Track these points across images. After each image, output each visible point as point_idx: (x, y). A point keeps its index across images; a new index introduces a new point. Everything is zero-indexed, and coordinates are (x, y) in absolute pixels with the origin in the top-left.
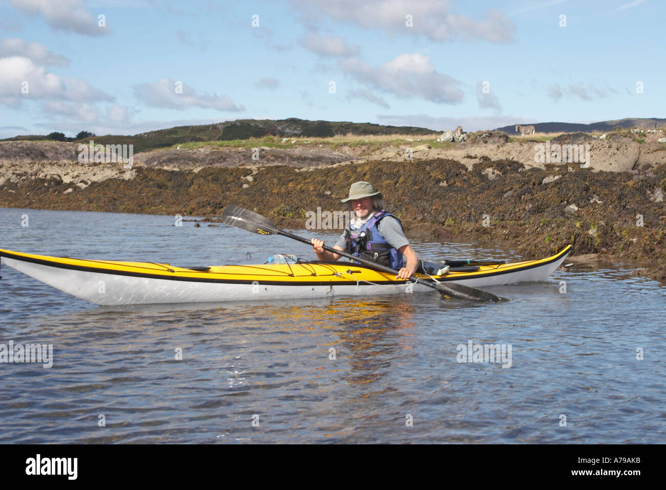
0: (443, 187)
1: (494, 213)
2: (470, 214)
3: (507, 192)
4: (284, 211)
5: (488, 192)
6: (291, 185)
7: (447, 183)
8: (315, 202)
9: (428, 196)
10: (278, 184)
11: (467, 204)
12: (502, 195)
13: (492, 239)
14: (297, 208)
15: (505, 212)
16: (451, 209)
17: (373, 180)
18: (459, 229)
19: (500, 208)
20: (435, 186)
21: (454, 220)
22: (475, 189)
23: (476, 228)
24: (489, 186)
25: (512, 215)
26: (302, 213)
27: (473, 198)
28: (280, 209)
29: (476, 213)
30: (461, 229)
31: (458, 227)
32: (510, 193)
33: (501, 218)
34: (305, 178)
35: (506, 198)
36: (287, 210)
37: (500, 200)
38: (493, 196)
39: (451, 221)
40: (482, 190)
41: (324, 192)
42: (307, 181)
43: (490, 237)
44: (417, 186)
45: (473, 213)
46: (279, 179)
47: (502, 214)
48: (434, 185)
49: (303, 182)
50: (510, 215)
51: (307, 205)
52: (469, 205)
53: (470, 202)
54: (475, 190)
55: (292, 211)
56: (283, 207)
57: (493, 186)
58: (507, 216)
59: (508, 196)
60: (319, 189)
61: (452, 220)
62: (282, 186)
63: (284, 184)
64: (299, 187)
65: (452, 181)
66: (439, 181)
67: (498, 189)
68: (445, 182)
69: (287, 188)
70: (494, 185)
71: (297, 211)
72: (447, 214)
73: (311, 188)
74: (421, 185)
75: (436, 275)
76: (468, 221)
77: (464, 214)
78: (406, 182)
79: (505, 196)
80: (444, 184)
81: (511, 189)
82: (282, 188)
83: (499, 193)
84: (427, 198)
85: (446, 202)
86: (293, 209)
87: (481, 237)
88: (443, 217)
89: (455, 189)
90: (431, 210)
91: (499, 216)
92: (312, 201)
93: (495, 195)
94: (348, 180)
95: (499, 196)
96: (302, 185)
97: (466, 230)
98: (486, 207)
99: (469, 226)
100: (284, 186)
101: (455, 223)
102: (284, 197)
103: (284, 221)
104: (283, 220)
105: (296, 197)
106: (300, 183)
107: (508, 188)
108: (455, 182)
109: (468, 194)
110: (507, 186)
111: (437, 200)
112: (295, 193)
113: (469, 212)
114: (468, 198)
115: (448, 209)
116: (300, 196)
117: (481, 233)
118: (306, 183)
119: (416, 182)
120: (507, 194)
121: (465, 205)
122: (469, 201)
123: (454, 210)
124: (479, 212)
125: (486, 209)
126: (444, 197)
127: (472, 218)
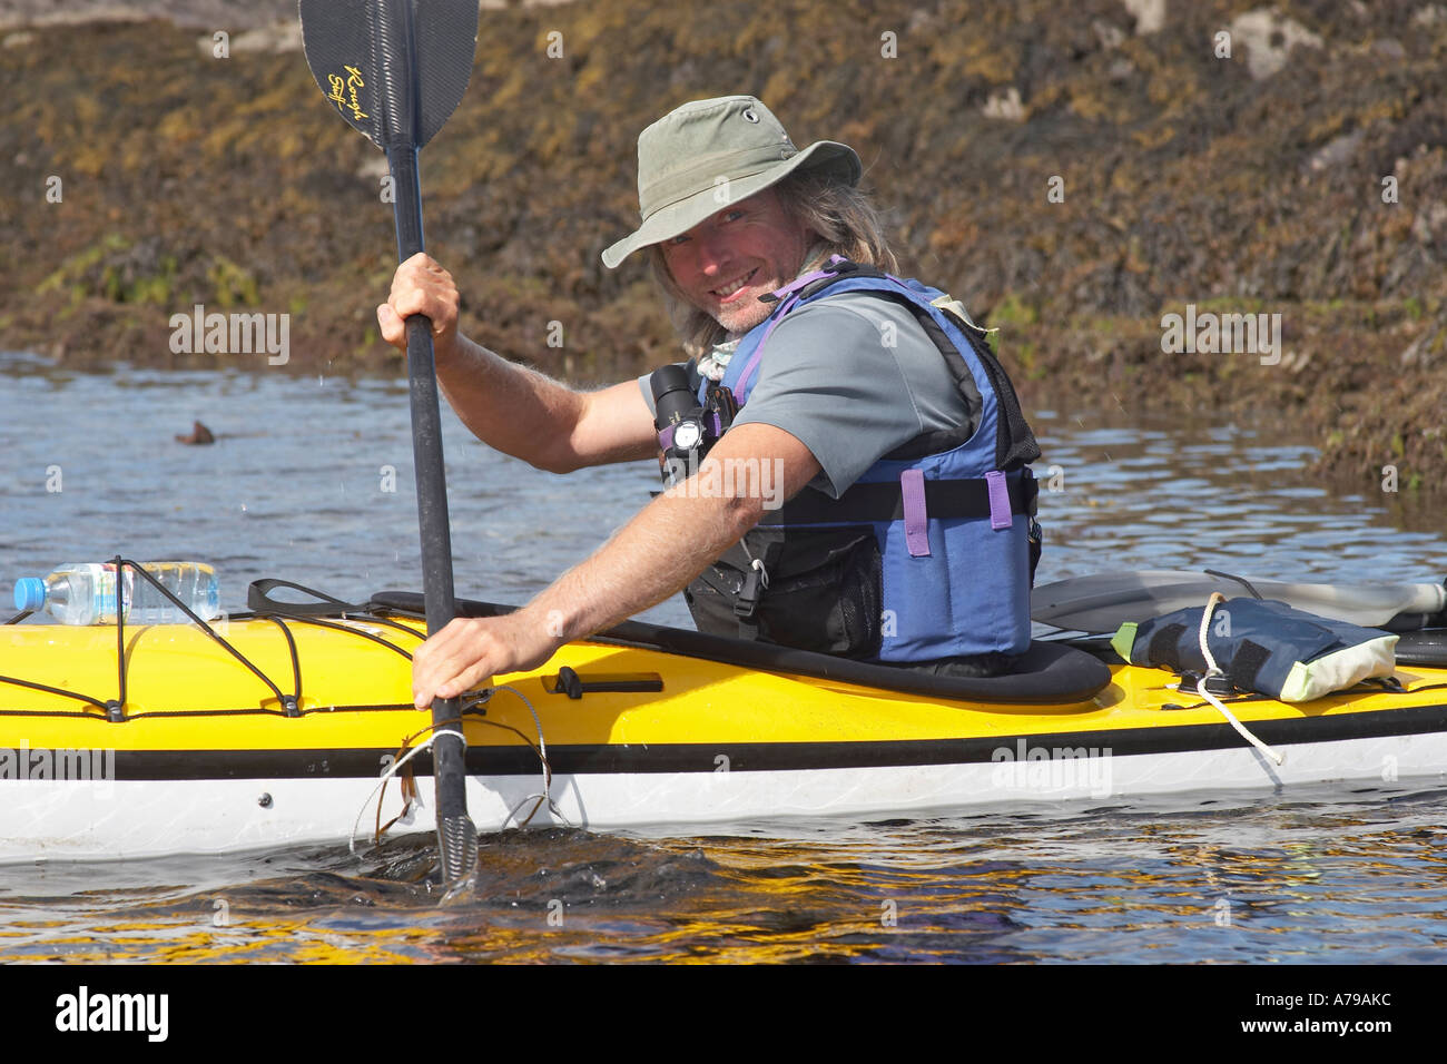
0: (1001, 124)
1: (1251, 262)
2: (1120, 268)
3: (1324, 141)
4: (119, 271)
5: (1228, 143)
6: (173, 127)
7: (1025, 99)
8: (298, 219)
9: (916, 177)
10: (102, 126)
11: (1113, 212)
12: (1300, 160)
13: (1218, 401)
14: (192, 255)
15: (1303, 253)
16: (1020, 245)
17: (626, 92)
18: (1043, 350)
19: (1288, 234)
20: (961, 117)
21: (1036, 302)
22: (1158, 132)
23: (1131, 346)
24: (1231, 115)
25: (1340, 270)
26: (221, 282)
27: (1146, 183)
28: (100, 265)
29: (1154, 260)
30: (1053, 354)
31: (1037, 344)
32: (1342, 147)
33: (1282, 286)
34: (253, 90)
35: (1320, 175)
36: (136, 265)
37: (1287, 187)
38: (1252, 165)
39: (1016, 306)
40: (1194, 134)
41: (357, 164)
42: (263, 103)
43: (1207, 392)
44: (861, 120)
45: (1136, 264)
46: (111, 95)
47: (1287, 263)
48: (952, 112)
49: (243, 109)
50: (1330, 268)
51: (255, 240)
52: (1118, 222)
53: (1128, 205)
54: (1154, 138)
55: (164, 271)
56: (115, 252)
57: (1251, 114)
58: (1315, 273)
59: (1334, 167)
60: (331, 153)
61: (1024, 302)
62: (125, 133)
63: (138, 124)
64: (218, 138)
65: (1052, 91)
66: (979, 91)
67: (1278, 129)
68: (1014, 95)
69: (150, 146)
70: (1258, 104)
71: (191, 270)
72: (1001, 274)
73: (289, 145)
74: (882, 116)
75: (1270, 694)
76: (1109, 306)
77: (1088, 267)
78: (803, 104)
79: (1317, 164)
80: (1009, 107)
81: (1349, 126)
82: (125, 146)
83: (1285, 148)
84: (909, 189)
85: (1000, 207)
86: (171, 263)
87: (1162, 390)
88: (979, 287)
89: (1066, 132)
90: (924, 251)
91: (1270, 275)
92: (281, 217)
93: (1259, 159)
94: (485, 97)
95: (1284, 166)
96: (236, 126)
97: (1082, 354)
98: (1208, 227)
99: (1104, 334)
100: (138, 135)
101: (1039, 320)
102: (138, 192)
103: (113, 329)
104: (104, 319)
105: (203, 197)
106: (223, 117)
107: (1334, 123)
108: (1065, 97)
109: (1118, 161)
110: (1327, 111)
111: (956, 197)
112: (198, 175)
113: (1113, 259)
114: (1121, 183)
115: (1005, 242)
116: (225, 188)
117: (1159, 371)
118: (259, 116)
119: (857, 100)
120: (1326, 152)
121: (1098, 221)
122: (1124, 197)
123: (1040, 250)
124: (1167, 256)
125: (1203, 243)
126: (993, 177)
127: (1132, 289)
